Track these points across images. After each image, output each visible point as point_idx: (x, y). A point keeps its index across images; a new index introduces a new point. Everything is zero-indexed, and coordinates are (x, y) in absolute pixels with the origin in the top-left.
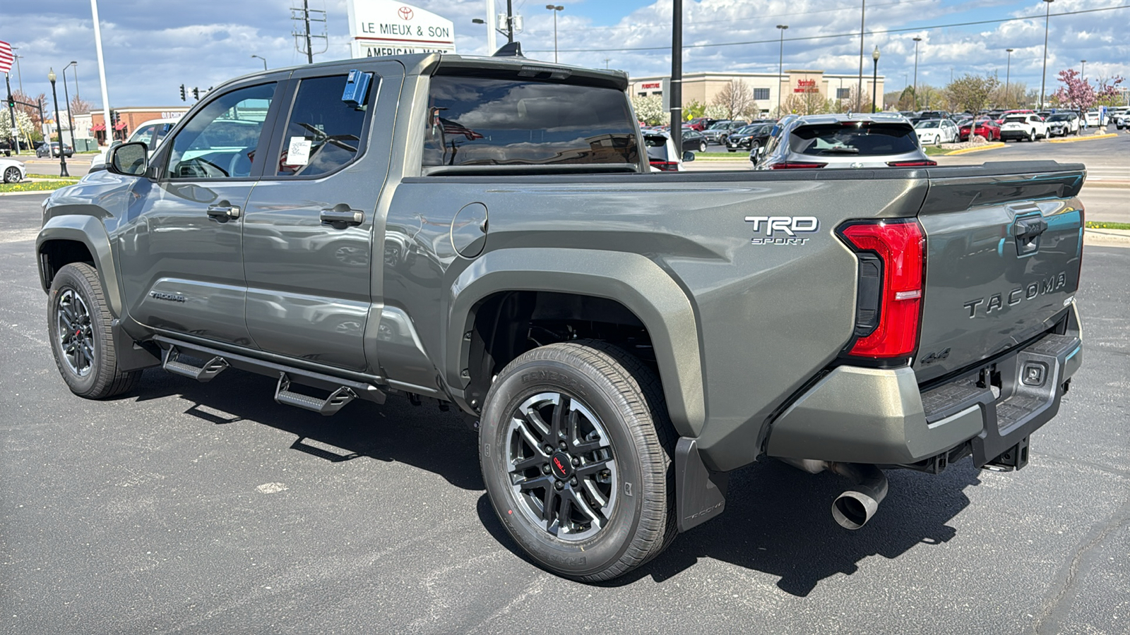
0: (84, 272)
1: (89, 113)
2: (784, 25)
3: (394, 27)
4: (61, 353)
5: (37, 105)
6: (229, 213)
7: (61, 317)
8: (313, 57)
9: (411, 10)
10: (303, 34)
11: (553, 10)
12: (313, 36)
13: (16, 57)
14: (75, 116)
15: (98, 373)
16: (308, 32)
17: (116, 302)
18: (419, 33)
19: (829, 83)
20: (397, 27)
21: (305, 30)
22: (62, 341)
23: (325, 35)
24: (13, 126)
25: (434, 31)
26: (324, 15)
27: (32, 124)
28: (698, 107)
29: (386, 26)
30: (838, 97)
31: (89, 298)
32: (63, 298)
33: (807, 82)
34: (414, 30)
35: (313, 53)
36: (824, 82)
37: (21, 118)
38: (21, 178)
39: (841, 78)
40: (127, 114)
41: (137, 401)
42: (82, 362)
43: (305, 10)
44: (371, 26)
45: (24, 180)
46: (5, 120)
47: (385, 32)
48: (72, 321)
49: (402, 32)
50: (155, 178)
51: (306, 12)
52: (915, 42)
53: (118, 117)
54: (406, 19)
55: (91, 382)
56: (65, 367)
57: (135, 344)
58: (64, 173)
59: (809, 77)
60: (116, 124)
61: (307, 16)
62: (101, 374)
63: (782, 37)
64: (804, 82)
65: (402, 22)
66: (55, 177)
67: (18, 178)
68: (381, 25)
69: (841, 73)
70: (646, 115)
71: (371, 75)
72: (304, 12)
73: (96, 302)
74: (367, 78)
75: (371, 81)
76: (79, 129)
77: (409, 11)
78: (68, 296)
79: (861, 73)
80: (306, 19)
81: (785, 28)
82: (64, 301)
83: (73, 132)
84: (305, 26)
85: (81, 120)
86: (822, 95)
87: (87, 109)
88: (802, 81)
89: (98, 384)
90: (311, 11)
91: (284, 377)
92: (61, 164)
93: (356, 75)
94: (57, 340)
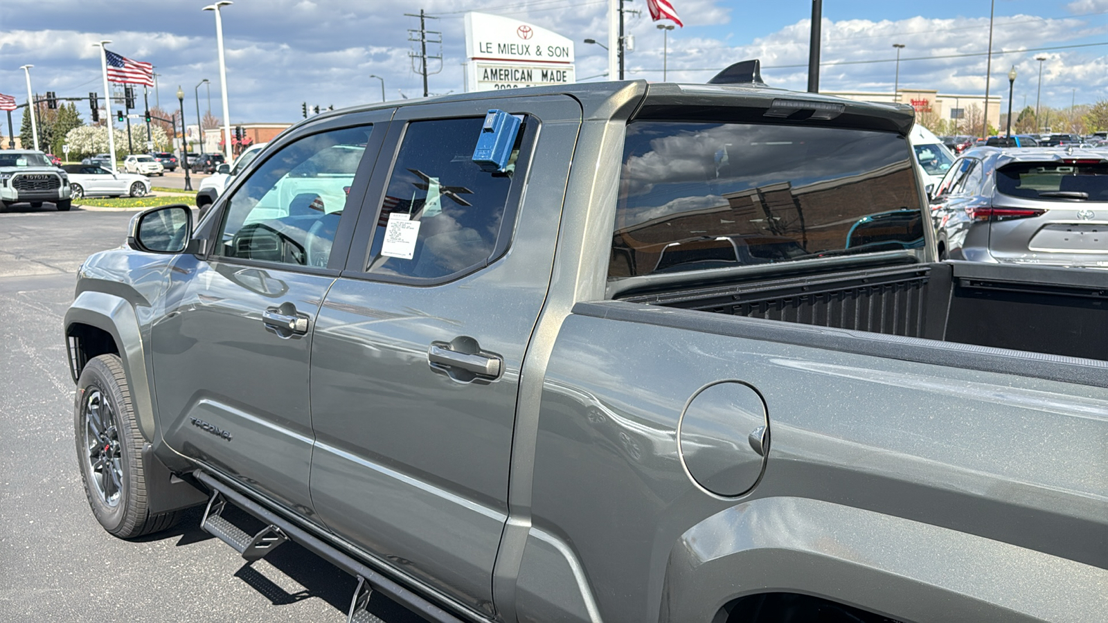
0: (113, 372)
1: (218, 128)
2: (900, 44)
3: (513, 47)
4: (88, 469)
5: (171, 120)
6: (292, 325)
7: (89, 423)
8: (428, 77)
9: (530, 29)
10: (419, 55)
11: (664, 29)
12: (429, 57)
13: (154, 75)
14: (206, 131)
15: (126, 510)
16: (424, 53)
17: (148, 422)
18: (538, 53)
19: (943, 104)
20: (516, 47)
21: (421, 51)
22: (89, 454)
23: (440, 56)
24: (149, 140)
25: (553, 50)
26: (440, 36)
27: (167, 138)
29: (505, 45)
30: (952, 117)
31: (118, 409)
32: (91, 401)
33: (919, 101)
35: (428, 73)
36: (937, 101)
37: (157, 132)
38: (146, 192)
39: (957, 98)
40: (253, 130)
41: (180, 544)
42: (110, 488)
43: (422, 31)
44: (489, 45)
45: (149, 194)
46: (143, 134)
47: (502, 52)
48: (101, 431)
49: (520, 52)
50: (202, 255)
51: (423, 34)
52: (1039, 62)
53: (244, 132)
54: (525, 38)
55: (118, 518)
56: (92, 490)
57: (173, 476)
58: (188, 187)
59: (922, 97)
60: (242, 139)
61: (423, 37)
62: (130, 511)
63: (898, 56)
64: (916, 102)
65: (521, 42)
66: (178, 191)
67: (143, 193)
68: (499, 45)
69: (958, 94)
71: (522, 117)
72: (421, 33)
73: (125, 416)
74: (515, 124)
75: (522, 128)
76: (209, 143)
77: (528, 29)
78: (97, 398)
79: (987, 94)
80: (422, 41)
81: (902, 46)
82: (93, 403)
83: (203, 146)
84: (421, 47)
85: (211, 134)
86: (937, 115)
87: (218, 123)
88: (915, 100)
89: (126, 523)
90: (428, 32)
91: (363, 584)
92: (186, 178)
93: (497, 118)
94: (84, 451)
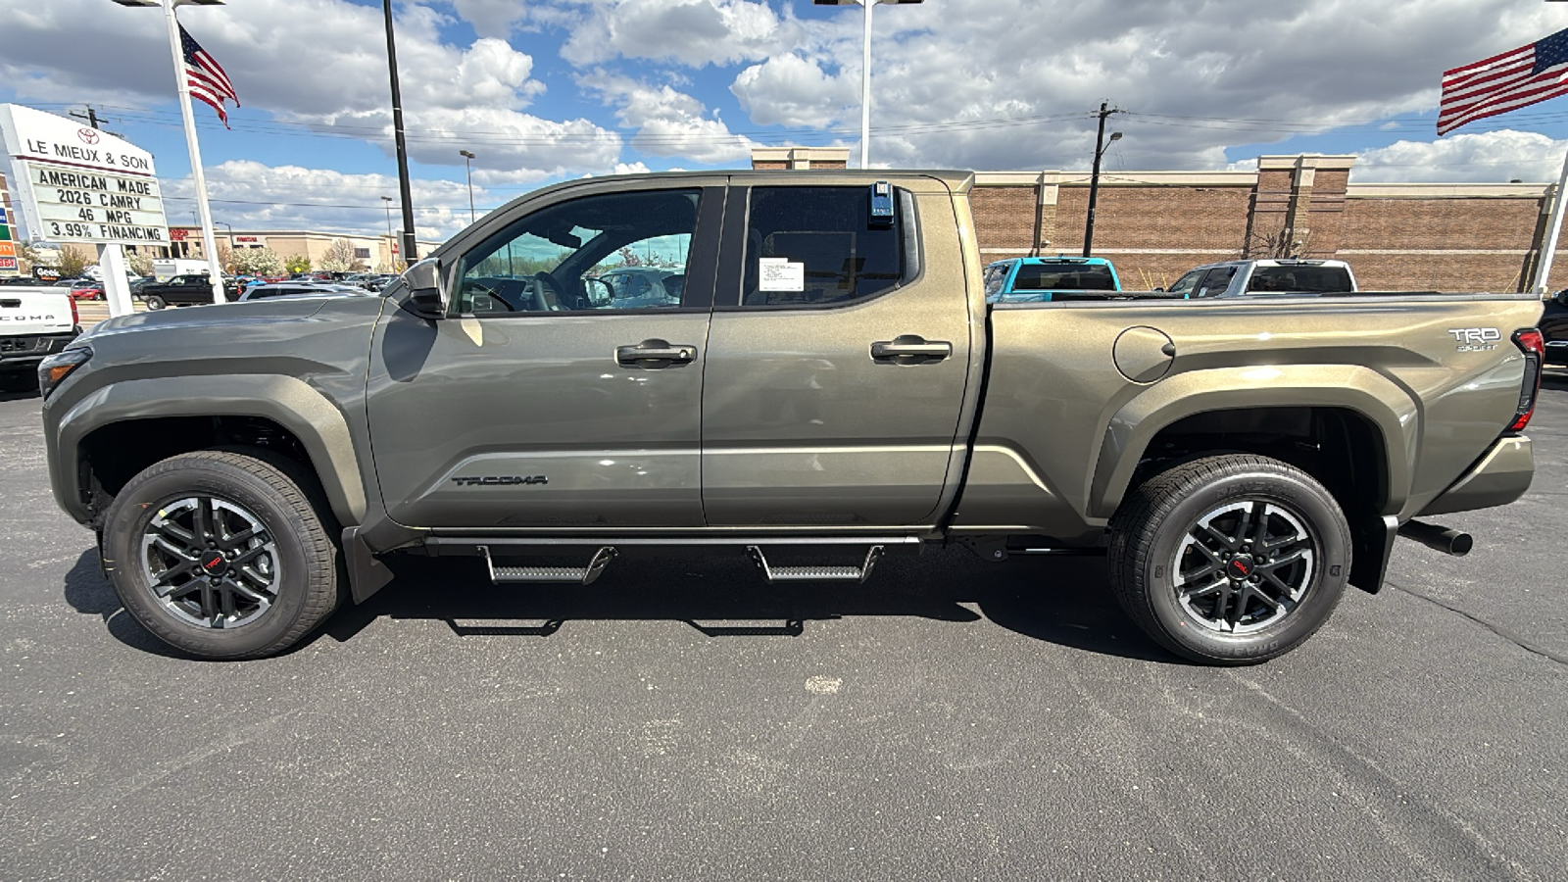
3: (75, 150)
9: (95, 134)
18: (110, 161)
20: (79, 151)
25: (129, 160)
28: (302, 261)
29: (63, 148)
34: (102, 156)
44: (42, 144)
47: (62, 154)
49: (86, 157)
54: (90, 143)
65: (85, 147)
68: (56, 147)
70: (257, 266)
77: (92, 134)
81: (390, 199)
